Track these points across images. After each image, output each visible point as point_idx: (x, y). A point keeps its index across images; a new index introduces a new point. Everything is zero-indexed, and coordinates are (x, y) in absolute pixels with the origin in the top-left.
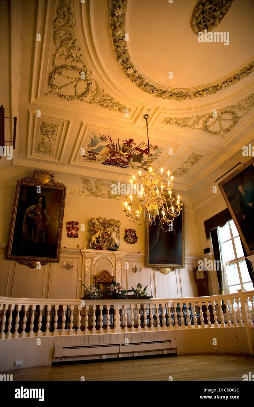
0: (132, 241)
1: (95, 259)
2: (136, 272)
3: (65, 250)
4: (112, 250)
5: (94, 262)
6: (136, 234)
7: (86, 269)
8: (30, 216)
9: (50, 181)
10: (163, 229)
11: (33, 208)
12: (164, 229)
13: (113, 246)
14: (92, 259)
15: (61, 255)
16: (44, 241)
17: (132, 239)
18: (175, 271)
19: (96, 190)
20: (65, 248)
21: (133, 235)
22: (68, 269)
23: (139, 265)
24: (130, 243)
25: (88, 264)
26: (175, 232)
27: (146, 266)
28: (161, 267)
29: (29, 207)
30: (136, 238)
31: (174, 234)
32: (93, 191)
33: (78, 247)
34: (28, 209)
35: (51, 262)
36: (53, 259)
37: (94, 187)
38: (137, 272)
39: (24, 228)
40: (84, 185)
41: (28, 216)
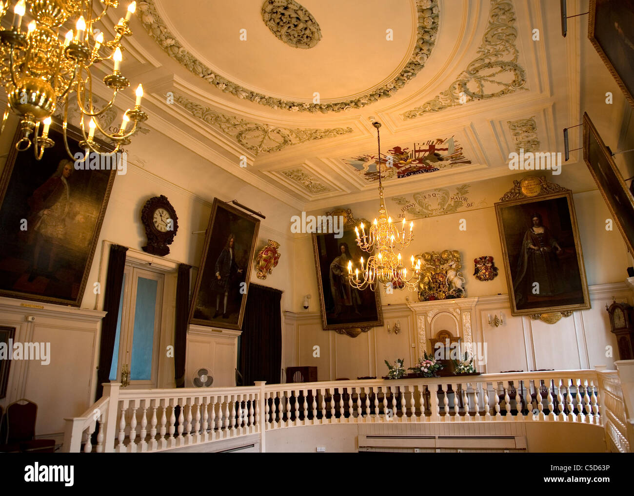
0: (487, 276)
1: (431, 314)
2: (497, 326)
3: (389, 307)
4: (452, 297)
5: (429, 320)
6: (493, 263)
7: (419, 330)
8: (336, 273)
9: (348, 220)
10: (534, 247)
11: (336, 262)
12: (536, 248)
13: (454, 290)
14: (425, 314)
15: (385, 315)
16: (359, 302)
17: (487, 273)
18: (572, 316)
19: (421, 208)
20: (389, 305)
21: (490, 265)
22: (396, 333)
23: (503, 313)
24: (486, 280)
25: (421, 323)
26: (559, 247)
27: (514, 314)
28: (542, 312)
29: (332, 262)
30: (495, 269)
31: (558, 252)
32: (418, 210)
33: (407, 300)
34: (332, 265)
35: (373, 326)
36: (375, 323)
37: (417, 205)
38: (500, 326)
39: (333, 289)
40: (401, 207)
41: (333, 273)
